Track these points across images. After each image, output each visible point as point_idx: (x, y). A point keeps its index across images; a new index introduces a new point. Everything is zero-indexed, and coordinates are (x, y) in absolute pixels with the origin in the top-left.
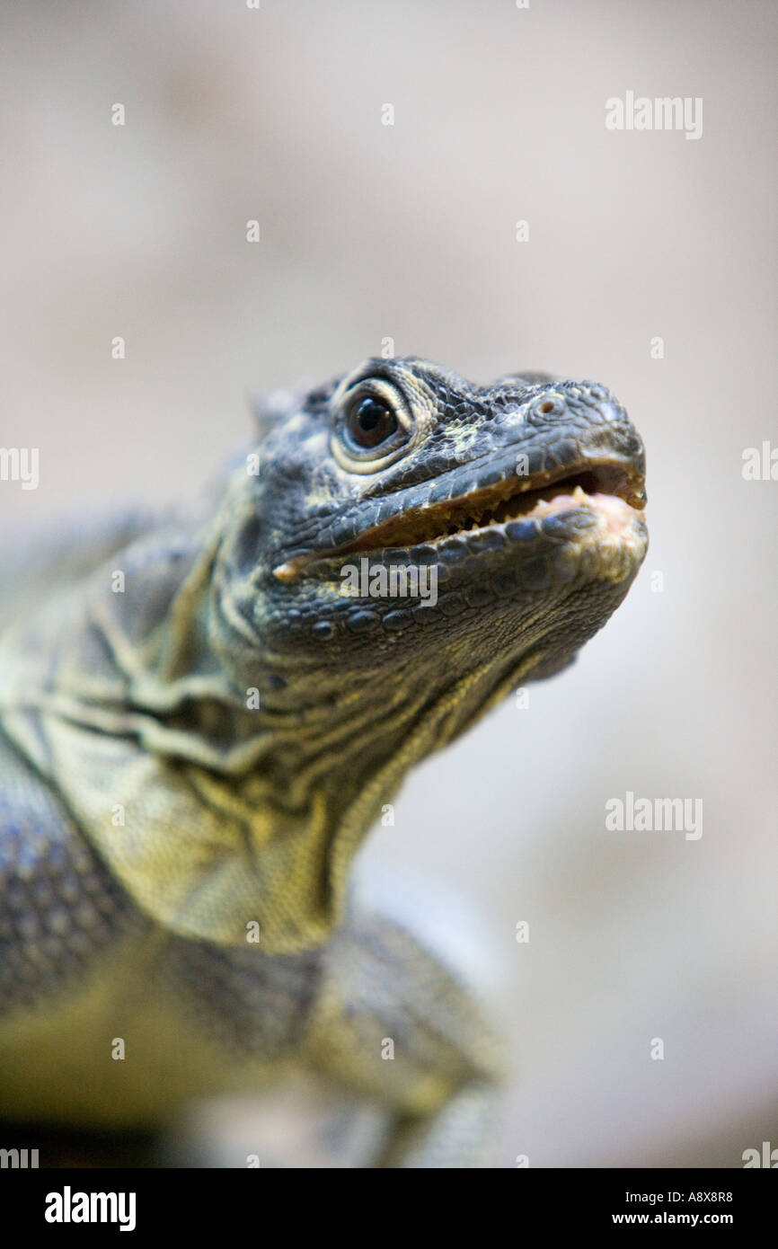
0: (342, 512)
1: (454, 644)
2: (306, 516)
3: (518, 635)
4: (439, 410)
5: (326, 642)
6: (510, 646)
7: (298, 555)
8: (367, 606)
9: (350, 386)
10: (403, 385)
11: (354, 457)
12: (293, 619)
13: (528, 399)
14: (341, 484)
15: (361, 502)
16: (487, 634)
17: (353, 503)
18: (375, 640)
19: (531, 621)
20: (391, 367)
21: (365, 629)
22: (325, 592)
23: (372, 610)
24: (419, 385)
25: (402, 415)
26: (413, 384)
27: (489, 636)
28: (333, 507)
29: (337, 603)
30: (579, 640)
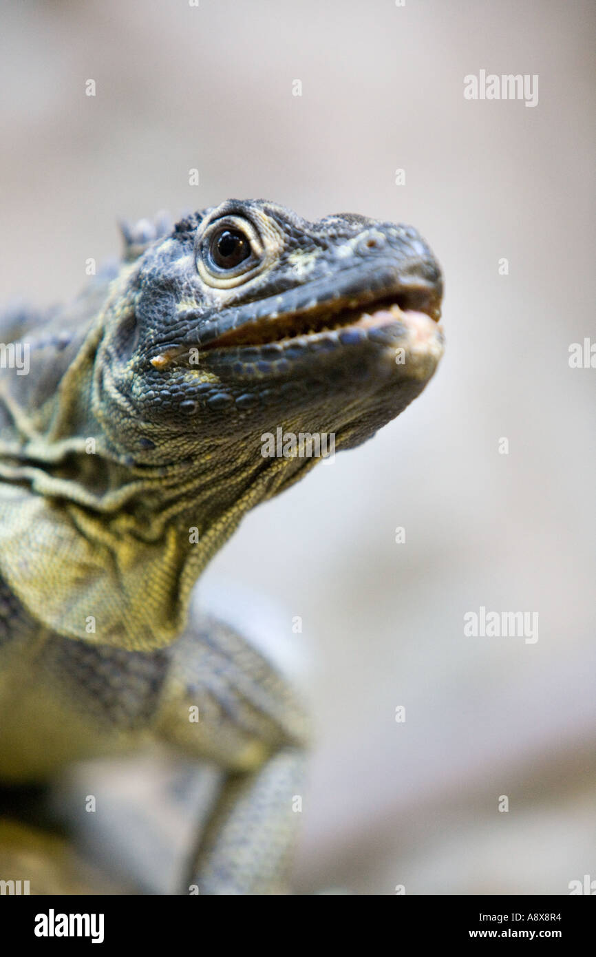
0: (207, 316)
1: (289, 421)
2: (177, 319)
3: (340, 416)
4: (285, 242)
5: (191, 416)
6: (332, 424)
7: (170, 349)
8: (224, 390)
9: (212, 221)
10: (256, 221)
11: (216, 276)
12: (164, 397)
13: (354, 236)
14: (205, 295)
15: (222, 310)
16: (316, 414)
17: (215, 310)
18: (228, 416)
19: (351, 406)
20: (247, 207)
21: (222, 407)
22: (190, 378)
23: (228, 393)
24: (269, 222)
25: (255, 244)
26: (265, 221)
27: (317, 416)
28: (199, 312)
29: (200, 387)
30: (385, 420)
